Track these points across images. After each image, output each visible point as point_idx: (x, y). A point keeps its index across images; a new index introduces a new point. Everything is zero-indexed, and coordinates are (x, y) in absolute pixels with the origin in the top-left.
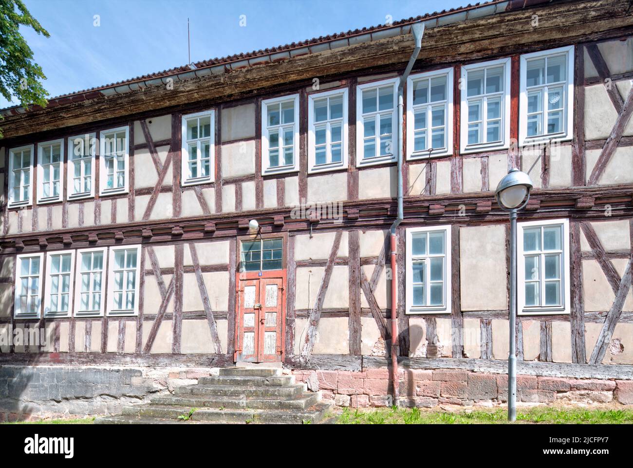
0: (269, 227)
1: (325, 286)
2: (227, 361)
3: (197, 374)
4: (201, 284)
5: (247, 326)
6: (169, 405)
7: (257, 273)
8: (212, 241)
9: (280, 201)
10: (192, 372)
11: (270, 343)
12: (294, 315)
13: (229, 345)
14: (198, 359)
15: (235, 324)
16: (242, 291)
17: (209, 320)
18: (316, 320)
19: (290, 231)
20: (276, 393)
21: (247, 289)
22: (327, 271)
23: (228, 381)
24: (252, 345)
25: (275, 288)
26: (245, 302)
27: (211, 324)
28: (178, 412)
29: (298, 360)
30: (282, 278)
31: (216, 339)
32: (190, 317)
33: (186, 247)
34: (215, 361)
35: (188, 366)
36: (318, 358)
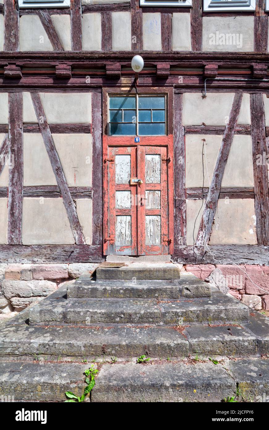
0: (147, 78)
1: (223, 159)
2: (92, 254)
3: (50, 272)
4: (51, 148)
5: (120, 208)
6: (26, 354)
7: (132, 138)
8: (65, 91)
9: (166, 44)
10: (42, 271)
11: (152, 230)
12: (184, 196)
13: (95, 233)
14: (49, 252)
15: (103, 205)
16: (112, 161)
17: (64, 198)
18: (213, 202)
19: (176, 87)
20: (222, 315)
21: (118, 159)
22: (224, 140)
23: (122, 291)
24: (128, 233)
25: (157, 158)
26: (116, 176)
27: (68, 205)
28: (56, 384)
29: (192, 252)
30: (166, 146)
31: (76, 223)
32: (35, 194)
33: (27, 97)
34: (75, 254)
35: (34, 262)
36: (218, 250)
